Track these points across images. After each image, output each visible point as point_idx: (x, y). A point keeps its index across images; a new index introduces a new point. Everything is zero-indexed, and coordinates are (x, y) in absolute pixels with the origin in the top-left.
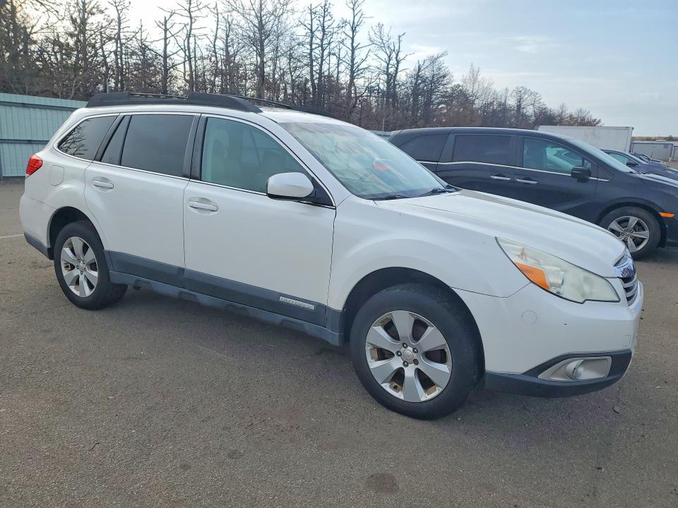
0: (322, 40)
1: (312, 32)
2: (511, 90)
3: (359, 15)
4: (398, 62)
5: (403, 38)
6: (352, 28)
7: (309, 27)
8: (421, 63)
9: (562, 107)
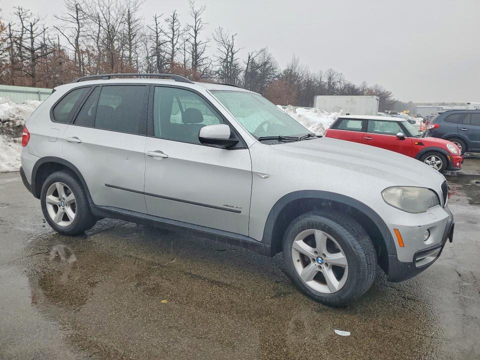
0: (173, 39)
1: (157, 34)
2: (324, 72)
3: (199, 22)
4: (233, 54)
5: (235, 37)
6: (195, 30)
7: (155, 30)
8: (251, 55)
9: (364, 83)
